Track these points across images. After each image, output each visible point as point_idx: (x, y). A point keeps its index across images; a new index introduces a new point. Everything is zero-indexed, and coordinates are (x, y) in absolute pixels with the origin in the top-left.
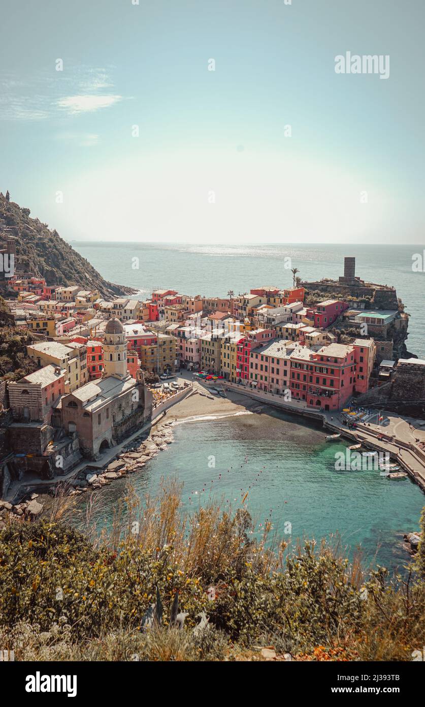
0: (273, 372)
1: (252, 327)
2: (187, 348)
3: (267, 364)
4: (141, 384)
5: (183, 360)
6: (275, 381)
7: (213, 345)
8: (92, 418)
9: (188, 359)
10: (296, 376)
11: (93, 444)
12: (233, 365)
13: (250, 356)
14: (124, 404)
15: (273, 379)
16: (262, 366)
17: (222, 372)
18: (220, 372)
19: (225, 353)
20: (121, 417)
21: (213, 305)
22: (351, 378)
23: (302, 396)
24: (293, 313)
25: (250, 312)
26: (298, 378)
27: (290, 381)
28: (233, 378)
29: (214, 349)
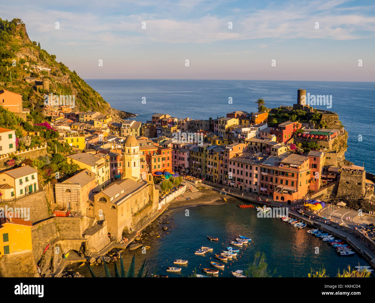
0: (247, 175)
1: (229, 142)
2: (180, 157)
3: (242, 169)
4: (151, 184)
5: (177, 166)
6: (248, 182)
7: (200, 155)
8: (117, 210)
9: (181, 166)
10: (265, 178)
11: (117, 230)
12: (216, 170)
13: (229, 163)
14: (139, 200)
15: (247, 181)
16: (238, 171)
17: (207, 176)
18: (206, 175)
19: (209, 161)
20: (137, 209)
21: (198, 125)
22: (307, 180)
23: (269, 194)
24: (260, 131)
25: (227, 130)
26: (267, 180)
27: (260, 182)
28: (215, 180)
29: (201, 158)
